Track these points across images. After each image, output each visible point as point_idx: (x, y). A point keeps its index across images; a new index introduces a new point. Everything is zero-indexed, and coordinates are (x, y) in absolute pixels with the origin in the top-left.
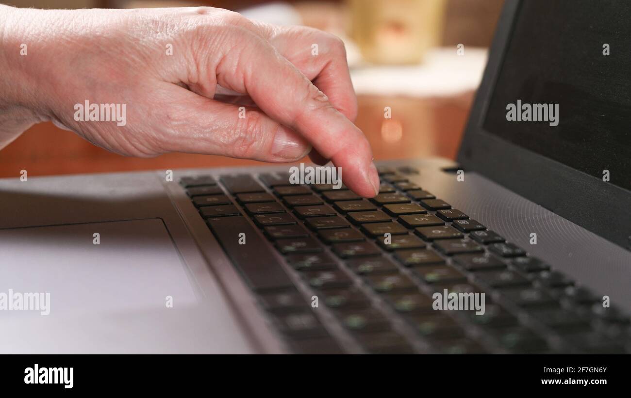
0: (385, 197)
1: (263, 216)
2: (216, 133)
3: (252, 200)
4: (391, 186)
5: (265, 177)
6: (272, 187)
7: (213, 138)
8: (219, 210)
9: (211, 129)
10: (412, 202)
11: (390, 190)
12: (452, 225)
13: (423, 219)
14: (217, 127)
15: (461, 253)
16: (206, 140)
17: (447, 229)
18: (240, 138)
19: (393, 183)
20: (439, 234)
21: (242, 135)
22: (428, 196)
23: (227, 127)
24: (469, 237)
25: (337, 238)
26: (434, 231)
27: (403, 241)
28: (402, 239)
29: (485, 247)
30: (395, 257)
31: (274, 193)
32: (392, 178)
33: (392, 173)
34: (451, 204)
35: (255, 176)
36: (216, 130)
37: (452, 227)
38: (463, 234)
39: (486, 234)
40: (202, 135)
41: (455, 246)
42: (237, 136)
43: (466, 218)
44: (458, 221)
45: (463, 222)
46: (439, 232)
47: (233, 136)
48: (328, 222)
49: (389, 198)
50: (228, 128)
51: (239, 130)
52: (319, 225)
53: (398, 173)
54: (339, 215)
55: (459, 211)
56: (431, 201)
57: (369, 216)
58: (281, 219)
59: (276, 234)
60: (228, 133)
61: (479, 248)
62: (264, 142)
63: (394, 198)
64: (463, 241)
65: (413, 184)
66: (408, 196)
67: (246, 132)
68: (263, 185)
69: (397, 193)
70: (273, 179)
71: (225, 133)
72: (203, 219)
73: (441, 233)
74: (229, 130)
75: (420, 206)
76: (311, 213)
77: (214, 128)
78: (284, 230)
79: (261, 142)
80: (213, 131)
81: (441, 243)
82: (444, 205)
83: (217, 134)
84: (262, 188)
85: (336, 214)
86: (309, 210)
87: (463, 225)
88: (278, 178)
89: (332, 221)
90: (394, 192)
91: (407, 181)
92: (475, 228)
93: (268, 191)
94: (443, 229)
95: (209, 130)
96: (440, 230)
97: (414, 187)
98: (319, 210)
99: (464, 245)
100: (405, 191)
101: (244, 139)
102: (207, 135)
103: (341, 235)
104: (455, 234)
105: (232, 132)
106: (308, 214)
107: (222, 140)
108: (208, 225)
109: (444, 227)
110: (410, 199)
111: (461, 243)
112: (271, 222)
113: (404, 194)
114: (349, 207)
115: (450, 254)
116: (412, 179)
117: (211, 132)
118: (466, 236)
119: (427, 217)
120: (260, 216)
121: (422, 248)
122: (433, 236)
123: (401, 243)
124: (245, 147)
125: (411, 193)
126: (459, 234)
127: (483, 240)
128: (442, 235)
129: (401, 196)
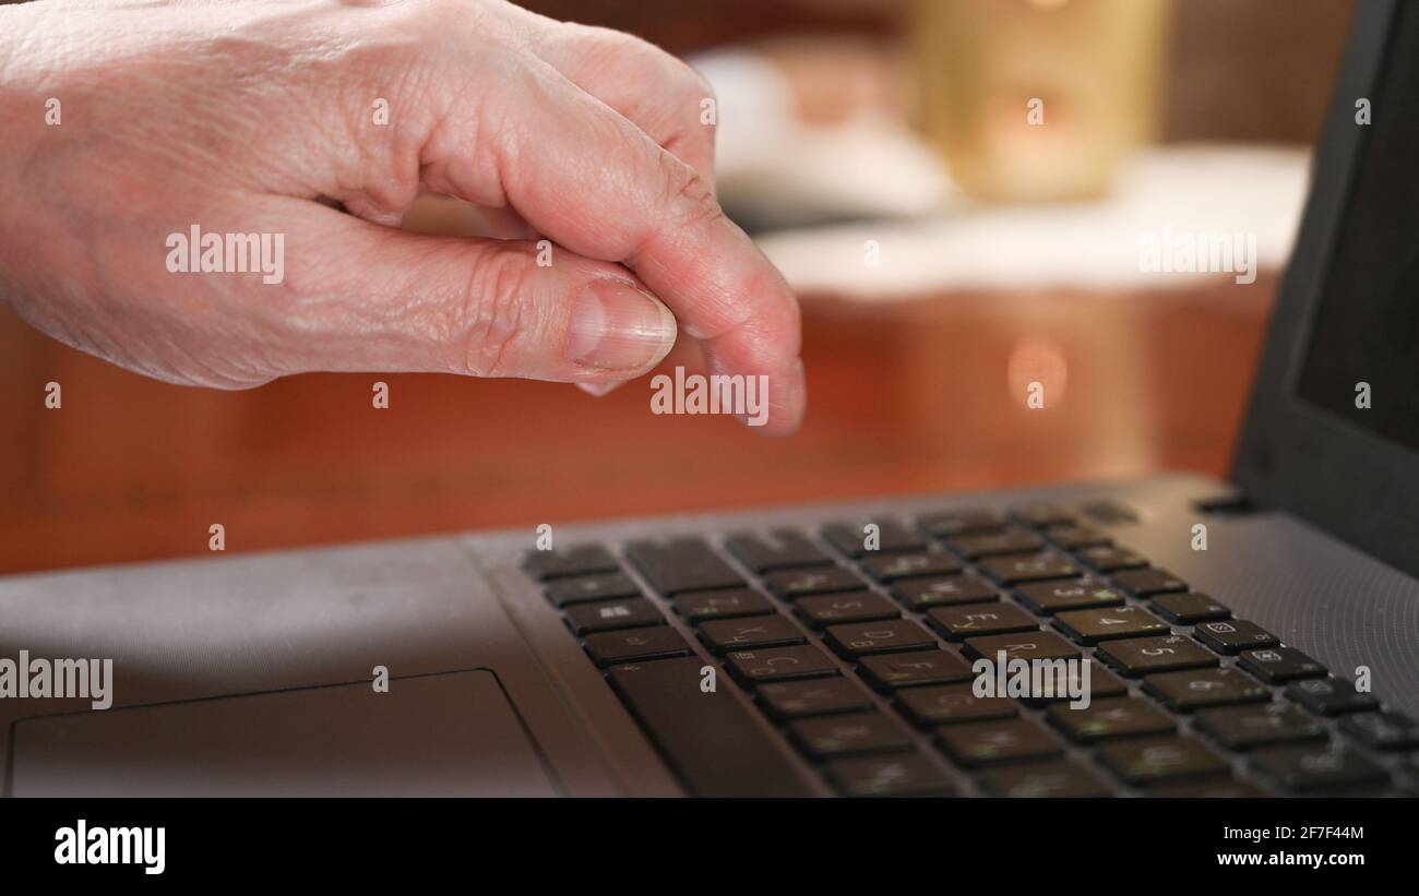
0: (1058, 592)
1: (749, 655)
2: (416, 317)
3: (715, 610)
4: (1069, 558)
5: (741, 544)
6: (762, 572)
7: (411, 331)
8: (635, 641)
9: (403, 308)
10: (1130, 603)
11: (1068, 570)
12: (1238, 664)
13: (1161, 652)
14: (419, 302)
15: (1270, 743)
16: (393, 337)
17: (1227, 676)
18: (479, 326)
19: (1072, 549)
20: (1208, 692)
21: (486, 316)
22: (1170, 584)
23: (443, 300)
24: (1287, 695)
25: (945, 712)
26: (1193, 685)
27: (1116, 714)
28: (1111, 709)
29: (1330, 724)
30: (1100, 760)
31: (769, 587)
32: (1069, 535)
33: (1068, 523)
34: (1229, 605)
35: (716, 541)
36: (416, 310)
37: (1239, 669)
38: (1270, 688)
39: (1329, 689)
40: (380, 327)
41: (1253, 724)
42: (471, 321)
43: (1273, 644)
44: (1254, 653)
45: (1267, 656)
46: (1208, 685)
47: (461, 323)
48: (917, 665)
49: (1069, 593)
50: (448, 302)
51: (474, 306)
52: (896, 676)
53: (1085, 522)
54: (943, 645)
55: (1252, 624)
56: (1178, 598)
57: (1021, 646)
58: (796, 661)
59: (791, 706)
60: (448, 315)
61: (1314, 728)
62: (545, 330)
63: (1081, 592)
64: (1272, 708)
65: (1126, 553)
66: (1116, 585)
67: (494, 309)
68: (737, 566)
69: (1087, 579)
70: (764, 550)
71: (441, 316)
72: (597, 666)
73: (1213, 689)
74: (450, 308)
75: (1149, 612)
76: (872, 644)
77: (410, 305)
78: (809, 694)
79: (537, 332)
80: (407, 314)
81: (1215, 717)
82: (1212, 609)
83: (419, 321)
84: (737, 576)
85: (936, 643)
86: (867, 634)
87: (1267, 664)
88: (775, 545)
89: (929, 665)
90: (1078, 575)
91: (1108, 544)
92: (1298, 671)
93: (756, 583)
94: (1216, 678)
95: (398, 313)
96: (1208, 680)
97: (1131, 561)
98: (892, 634)
99: (1275, 721)
100: (1108, 570)
101: (491, 330)
102: (395, 326)
103: (956, 703)
104: (1248, 692)
105: (459, 311)
106: (863, 644)
107: (433, 334)
108: (612, 683)
109: (1218, 670)
110: (1122, 594)
111: (1266, 715)
112: (773, 671)
113: (1105, 580)
114: (967, 621)
115: (1242, 748)
116: (1123, 536)
117: (404, 316)
118: (1278, 693)
119: (1169, 646)
120: (741, 655)
121: (1167, 734)
122: (1193, 698)
123: (1110, 721)
124: (496, 347)
125: (1121, 576)
126: (1258, 691)
127: (1322, 706)
128: (1216, 695)
129: (1101, 587)
